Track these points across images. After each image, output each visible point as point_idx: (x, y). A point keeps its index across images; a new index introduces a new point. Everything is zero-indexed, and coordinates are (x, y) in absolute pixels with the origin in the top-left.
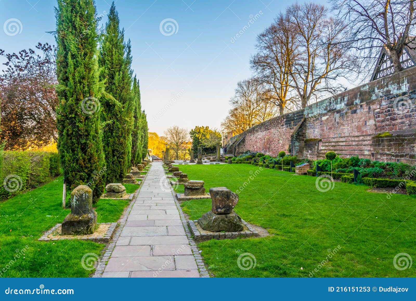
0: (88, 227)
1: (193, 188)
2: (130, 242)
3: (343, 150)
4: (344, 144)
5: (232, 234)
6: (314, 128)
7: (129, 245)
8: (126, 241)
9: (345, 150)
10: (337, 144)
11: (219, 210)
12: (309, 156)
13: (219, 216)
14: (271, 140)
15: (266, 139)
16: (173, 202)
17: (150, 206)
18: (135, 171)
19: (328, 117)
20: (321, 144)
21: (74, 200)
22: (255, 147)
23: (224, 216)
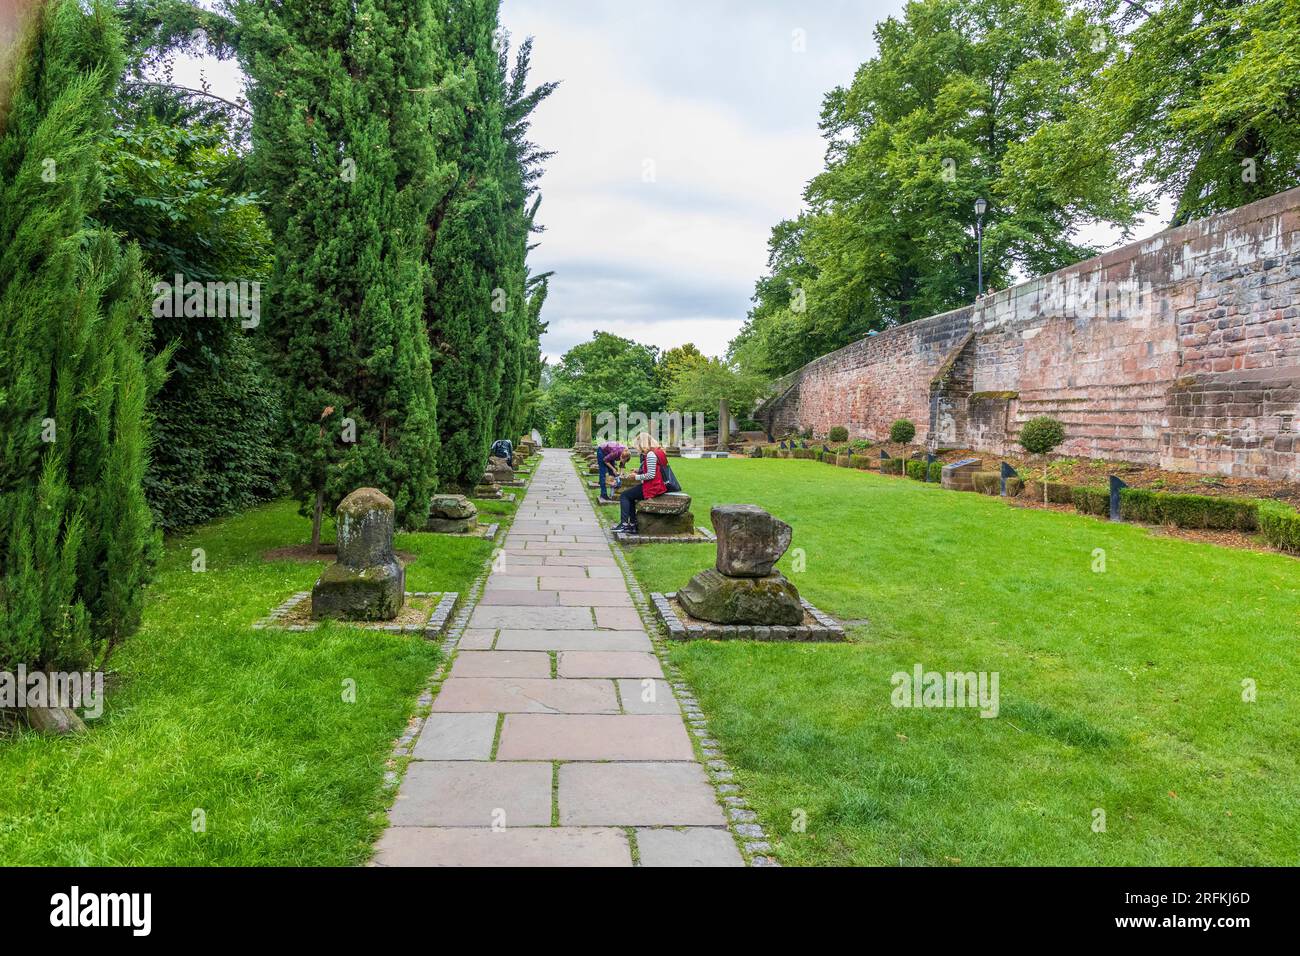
0: (382, 599)
1: (661, 512)
2: (495, 642)
3: (1080, 425)
4: (1085, 406)
5: (772, 631)
6: (998, 361)
7: (493, 649)
8: (486, 640)
9: (1085, 425)
10: (1061, 408)
11: (737, 565)
12: (980, 440)
13: (734, 582)
14: (873, 392)
15: (858, 391)
16: (607, 548)
17: (544, 558)
18: (499, 468)
19: (1040, 329)
20: (1016, 406)
21: (346, 528)
22: (827, 414)
23: (749, 582)
